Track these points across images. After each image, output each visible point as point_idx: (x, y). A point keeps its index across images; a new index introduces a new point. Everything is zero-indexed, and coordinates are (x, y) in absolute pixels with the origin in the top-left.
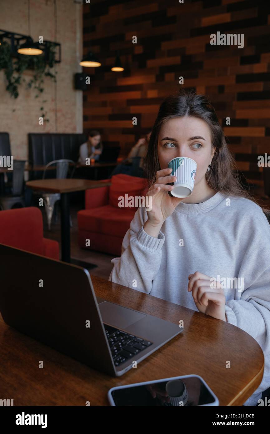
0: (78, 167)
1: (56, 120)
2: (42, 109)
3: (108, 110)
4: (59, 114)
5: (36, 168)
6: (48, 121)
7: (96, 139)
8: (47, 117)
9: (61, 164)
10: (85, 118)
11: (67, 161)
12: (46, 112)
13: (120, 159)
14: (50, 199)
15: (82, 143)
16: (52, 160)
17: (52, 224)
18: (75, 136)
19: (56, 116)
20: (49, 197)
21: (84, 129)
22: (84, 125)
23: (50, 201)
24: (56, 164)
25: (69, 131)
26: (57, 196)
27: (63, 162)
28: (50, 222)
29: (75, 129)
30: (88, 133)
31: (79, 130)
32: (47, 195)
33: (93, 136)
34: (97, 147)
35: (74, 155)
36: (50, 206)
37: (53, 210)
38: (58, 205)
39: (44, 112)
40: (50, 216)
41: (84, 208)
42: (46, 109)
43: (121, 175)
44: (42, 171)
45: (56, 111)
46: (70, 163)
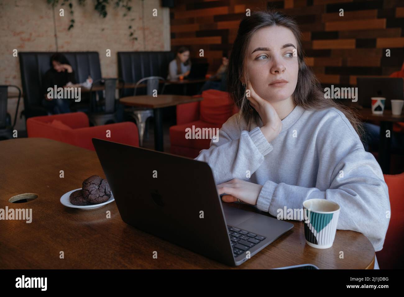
0: (166, 84)
1: (144, 38)
2: (130, 27)
3: (196, 27)
4: (147, 32)
5: (127, 86)
6: (136, 39)
7: (185, 56)
8: (135, 36)
9: (151, 82)
10: (173, 36)
11: (157, 78)
12: (135, 31)
13: (209, 76)
14: (141, 116)
15: (171, 60)
16: (141, 78)
17: (144, 141)
18: (164, 54)
19: (144, 34)
20: (141, 114)
21: (172, 47)
22: (172, 43)
23: (141, 117)
24: (146, 82)
25: (157, 49)
26: (148, 113)
27: (153, 79)
28: (142, 138)
29: (163, 46)
30: (176, 50)
31: (167, 47)
32: (138, 112)
33: (181, 52)
34: (186, 64)
35: (163, 71)
36: (141, 123)
37: (144, 126)
38: (150, 121)
39: (132, 30)
40: (142, 133)
41: (175, 123)
42: (134, 28)
43: (211, 90)
44: (133, 89)
45: (144, 29)
46: (160, 80)
